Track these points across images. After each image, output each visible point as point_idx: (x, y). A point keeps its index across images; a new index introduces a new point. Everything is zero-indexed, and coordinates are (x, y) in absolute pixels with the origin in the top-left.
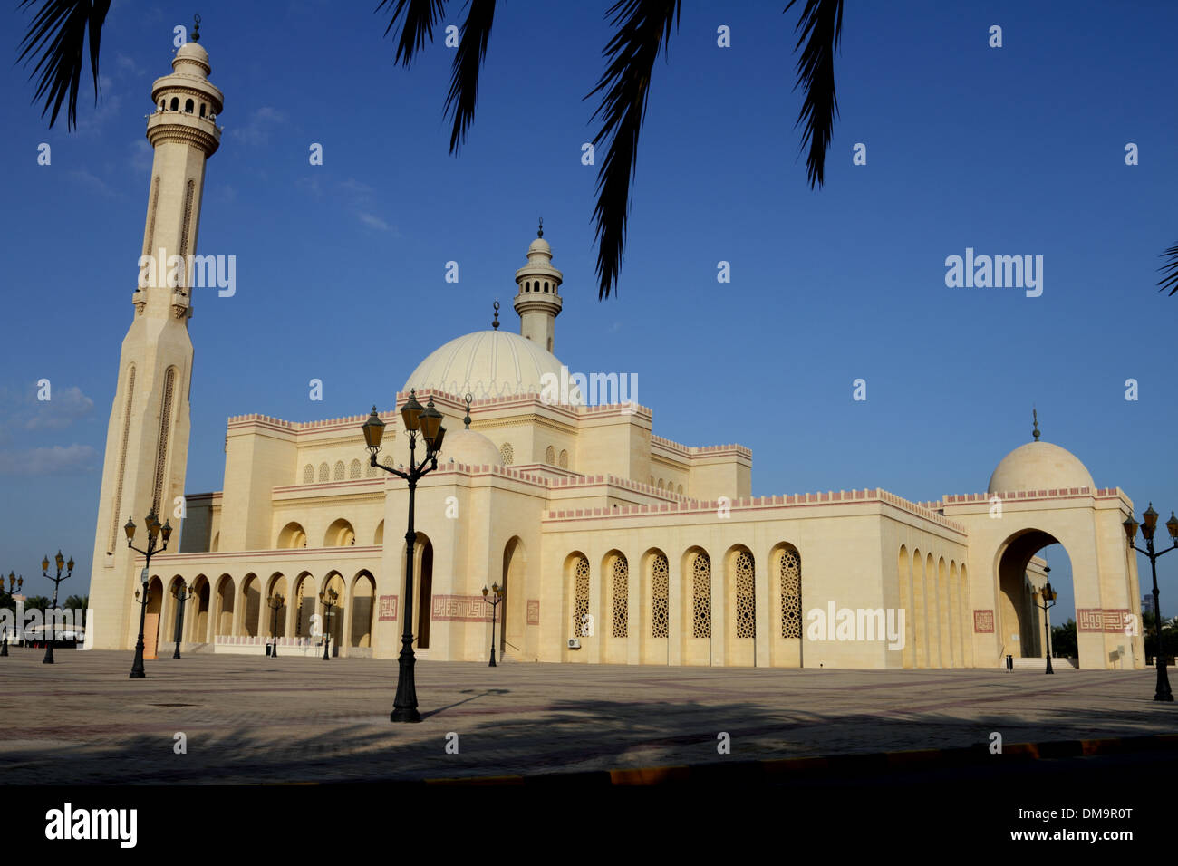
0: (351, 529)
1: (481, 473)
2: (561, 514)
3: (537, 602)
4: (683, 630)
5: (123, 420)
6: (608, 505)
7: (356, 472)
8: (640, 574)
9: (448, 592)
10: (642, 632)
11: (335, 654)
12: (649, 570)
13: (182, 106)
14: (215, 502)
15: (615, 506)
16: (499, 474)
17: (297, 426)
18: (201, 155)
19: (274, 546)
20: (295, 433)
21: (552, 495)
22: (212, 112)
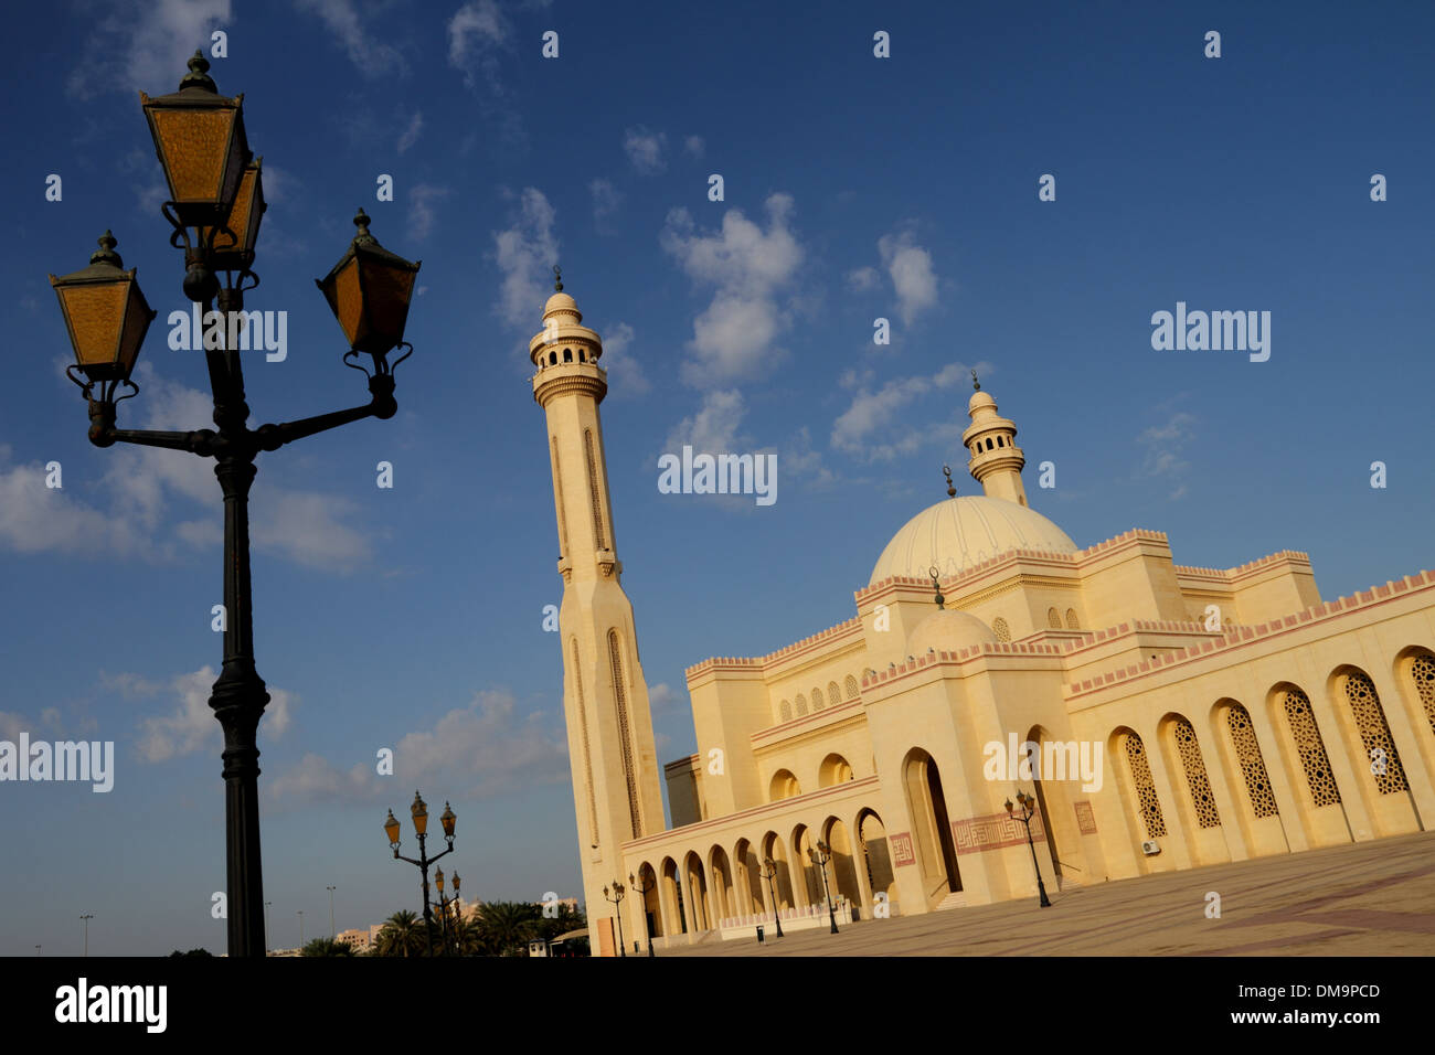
0: (846, 764)
1: (971, 657)
2: (1087, 685)
3: (1088, 803)
4: (1297, 799)
5: (577, 699)
6: (1144, 657)
7: (835, 696)
8: (1214, 738)
9: (970, 815)
10: (1239, 814)
11: (856, 916)
12: (1225, 729)
13: (560, 358)
14: (694, 766)
15: (1154, 657)
16: (994, 652)
17: (760, 661)
18: (591, 401)
19: (767, 800)
20: (761, 669)
21: (1069, 663)
22: (592, 356)
